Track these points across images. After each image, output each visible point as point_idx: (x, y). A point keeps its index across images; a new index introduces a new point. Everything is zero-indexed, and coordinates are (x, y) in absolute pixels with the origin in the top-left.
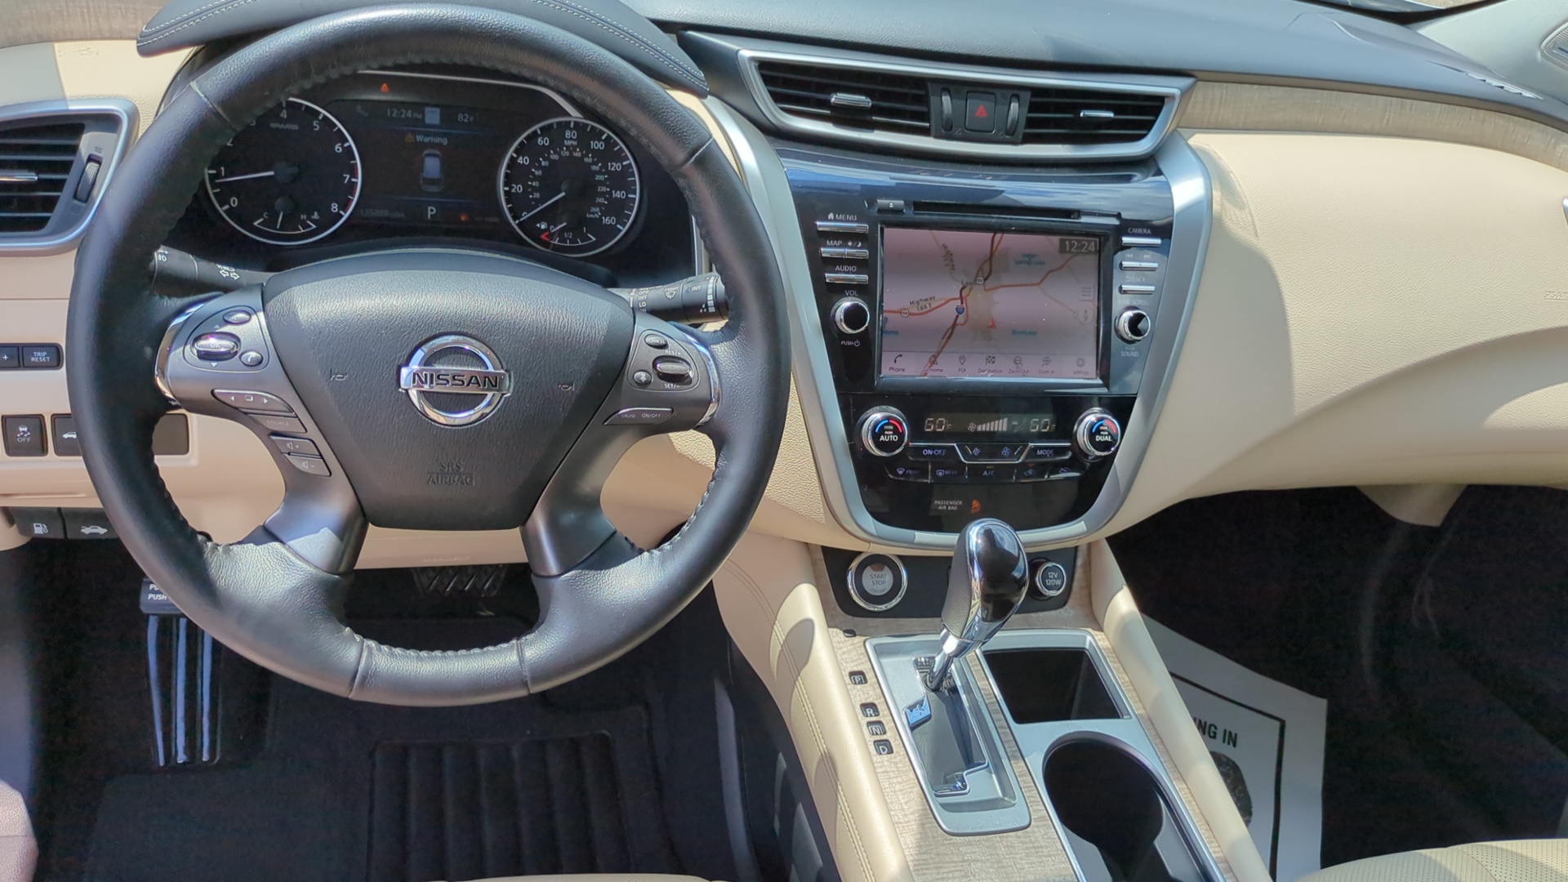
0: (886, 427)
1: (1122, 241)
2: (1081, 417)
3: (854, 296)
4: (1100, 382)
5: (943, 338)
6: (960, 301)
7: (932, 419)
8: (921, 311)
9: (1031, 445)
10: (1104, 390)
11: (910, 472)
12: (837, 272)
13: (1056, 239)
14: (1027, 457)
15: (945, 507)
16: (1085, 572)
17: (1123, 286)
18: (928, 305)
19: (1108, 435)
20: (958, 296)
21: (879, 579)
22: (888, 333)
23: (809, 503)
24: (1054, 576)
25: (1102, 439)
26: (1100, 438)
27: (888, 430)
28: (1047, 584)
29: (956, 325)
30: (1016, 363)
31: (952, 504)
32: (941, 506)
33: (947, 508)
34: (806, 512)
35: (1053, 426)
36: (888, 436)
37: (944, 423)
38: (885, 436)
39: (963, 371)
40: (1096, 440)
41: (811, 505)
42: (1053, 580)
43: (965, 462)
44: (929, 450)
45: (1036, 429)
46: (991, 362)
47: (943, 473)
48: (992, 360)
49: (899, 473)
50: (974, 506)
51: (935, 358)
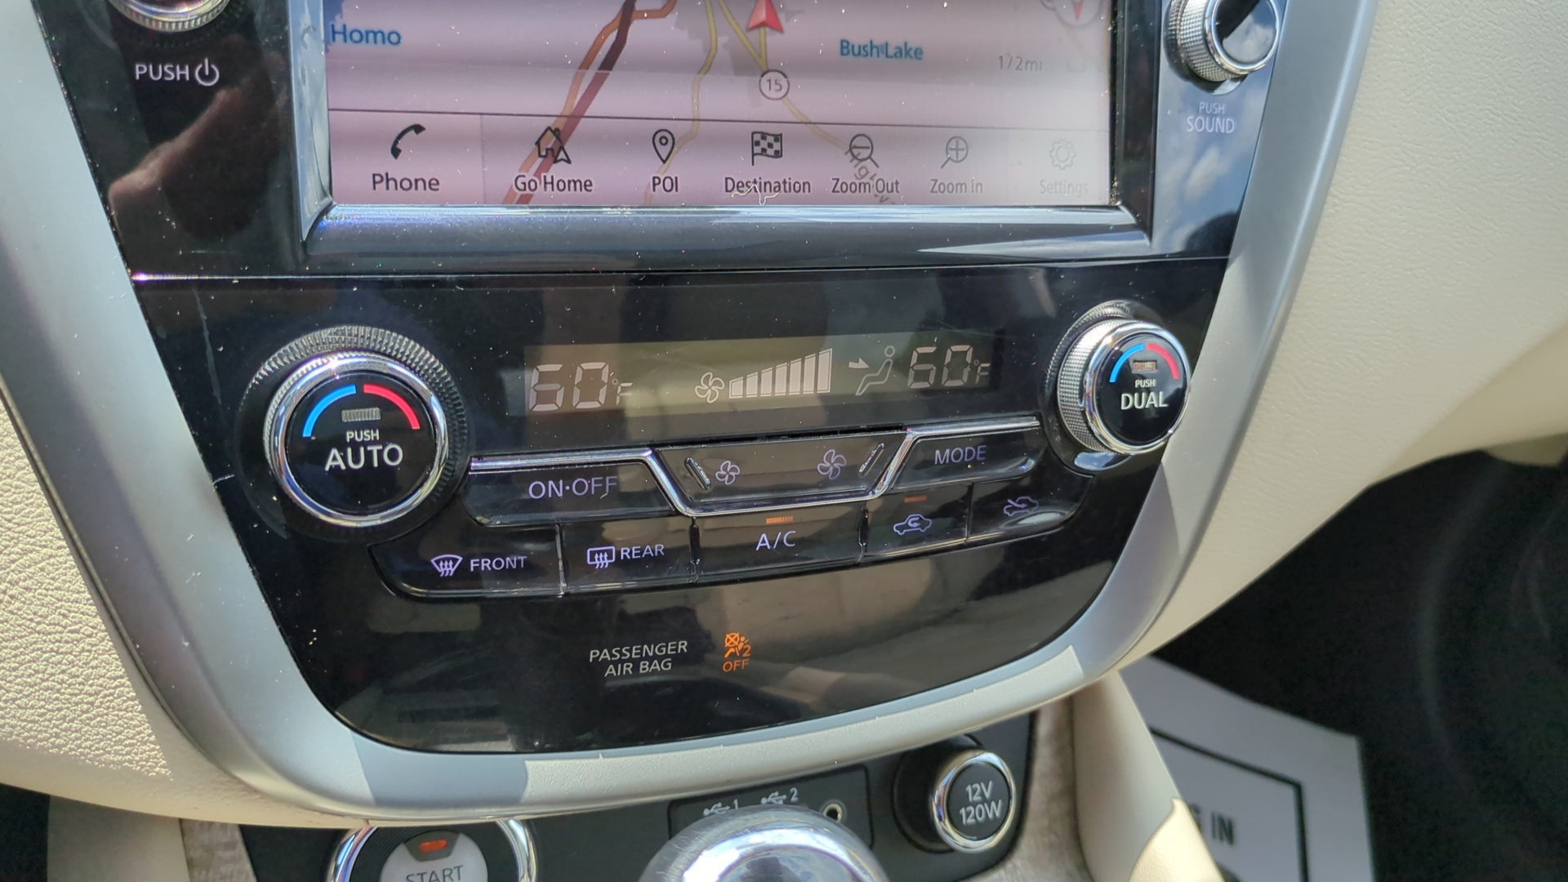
0: (348, 416)
2: (1071, 335)
4: (1124, 216)
5: (585, 65)
7: (557, 367)
9: (911, 435)
10: (1136, 243)
11: (485, 563)
14: (899, 478)
15: (627, 668)
16: (1059, 752)
19: (1156, 389)
22: (356, 36)
23: (87, 712)
24: (982, 794)
25: (1140, 403)
26: (1134, 400)
27: (360, 426)
28: (964, 822)
29: (634, 15)
30: (855, 157)
31: (651, 654)
32: (615, 664)
33: (636, 668)
34: (79, 746)
35: (984, 369)
36: (362, 449)
37: (605, 378)
38: (349, 451)
39: (668, 187)
40: (1123, 408)
41: (96, 716)
42: (980, 806)
43: (691, 513)
44: (551, 483)
45: (926, 379)
46: (770, 152)
47: (610, 557)
48: (770, 146)
49: (441, 570)
50: (732, 650)
51: (558, 138)
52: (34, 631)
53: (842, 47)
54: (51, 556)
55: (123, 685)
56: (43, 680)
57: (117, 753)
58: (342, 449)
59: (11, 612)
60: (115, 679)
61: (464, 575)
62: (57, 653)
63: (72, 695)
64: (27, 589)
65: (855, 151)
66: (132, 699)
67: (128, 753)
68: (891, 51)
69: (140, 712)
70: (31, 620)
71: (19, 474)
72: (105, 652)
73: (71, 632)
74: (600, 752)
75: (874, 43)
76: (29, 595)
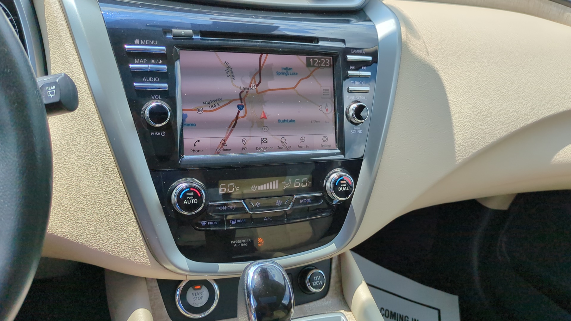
0: (188, 194)
1: (347, 58)
2: (328, 175)
3: (159, 99)
4: (339, 151)
5: (229, 127)
6: (240, 101)
7: (225, 185)
8: (212, 109)
9: (295, 197)
10: (342, 157)
11: (211, 223)
12: (144, 82)
13: (304, 58)
14: (293, 206)
15: (239, 245)
16: (337, 272)
17: (350, 88)
18: (216, 104)
19: (346, 187)
20: (239, 97)
21: (198, 296)
22: (188, 125)
23: (136, 252)
24: (317, 279)
25: (343, 189)
26: (341, 189)
27: (190, 196)
28: (313, 285)
29: (238, 118)
30: (282, 142)
31: (243, 242)
32: (236, 244)
33: (240, 245)
34: (134, 259)
35: (310, 183)
36: (190, 200)
37: (234, 186)
38: (188, 200)
39: (245, 149)
40: (339, 190)
41: (138, 253)
42: (317, 282)
43: (250, 212)
44: (224, 207)
45: (298, 185)
46: (265, 142)
47: (235, 222)
48: (265, 140)
49: (203, 224)
50: (260, 242)
51: (224, 141)
52: (128, 236)
53: (279, 121)
54: (133, 222)
55: (143, 247)
56: (129, 246)
57: (141, 261)
58: (187, 200)
59: (125, 232)
60: (142, 245)
61: (207, 225)
62: (132, 240)
63: (134, 249)
64: (128, 228)
65: (282, 141)
66: (145, 250)
67: (143, 261)
68: (289, 121)
69: (146, 252)
70: (128, 234)
71: (128, 206)
72: (141, 240)
73: (135, 236)
74: (233, 263)
75: (285, 120)
76: (128, 229)
